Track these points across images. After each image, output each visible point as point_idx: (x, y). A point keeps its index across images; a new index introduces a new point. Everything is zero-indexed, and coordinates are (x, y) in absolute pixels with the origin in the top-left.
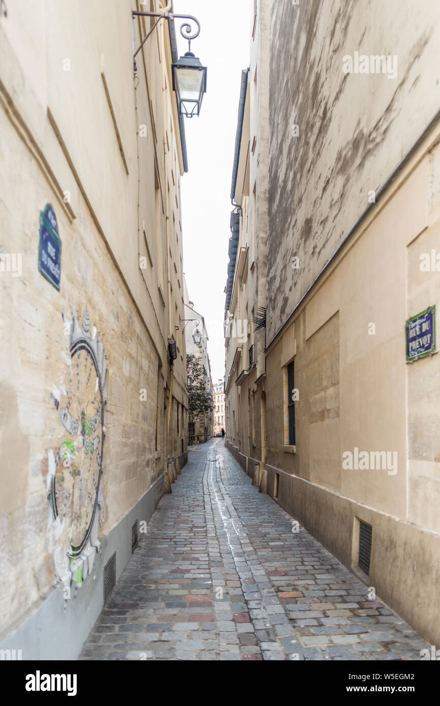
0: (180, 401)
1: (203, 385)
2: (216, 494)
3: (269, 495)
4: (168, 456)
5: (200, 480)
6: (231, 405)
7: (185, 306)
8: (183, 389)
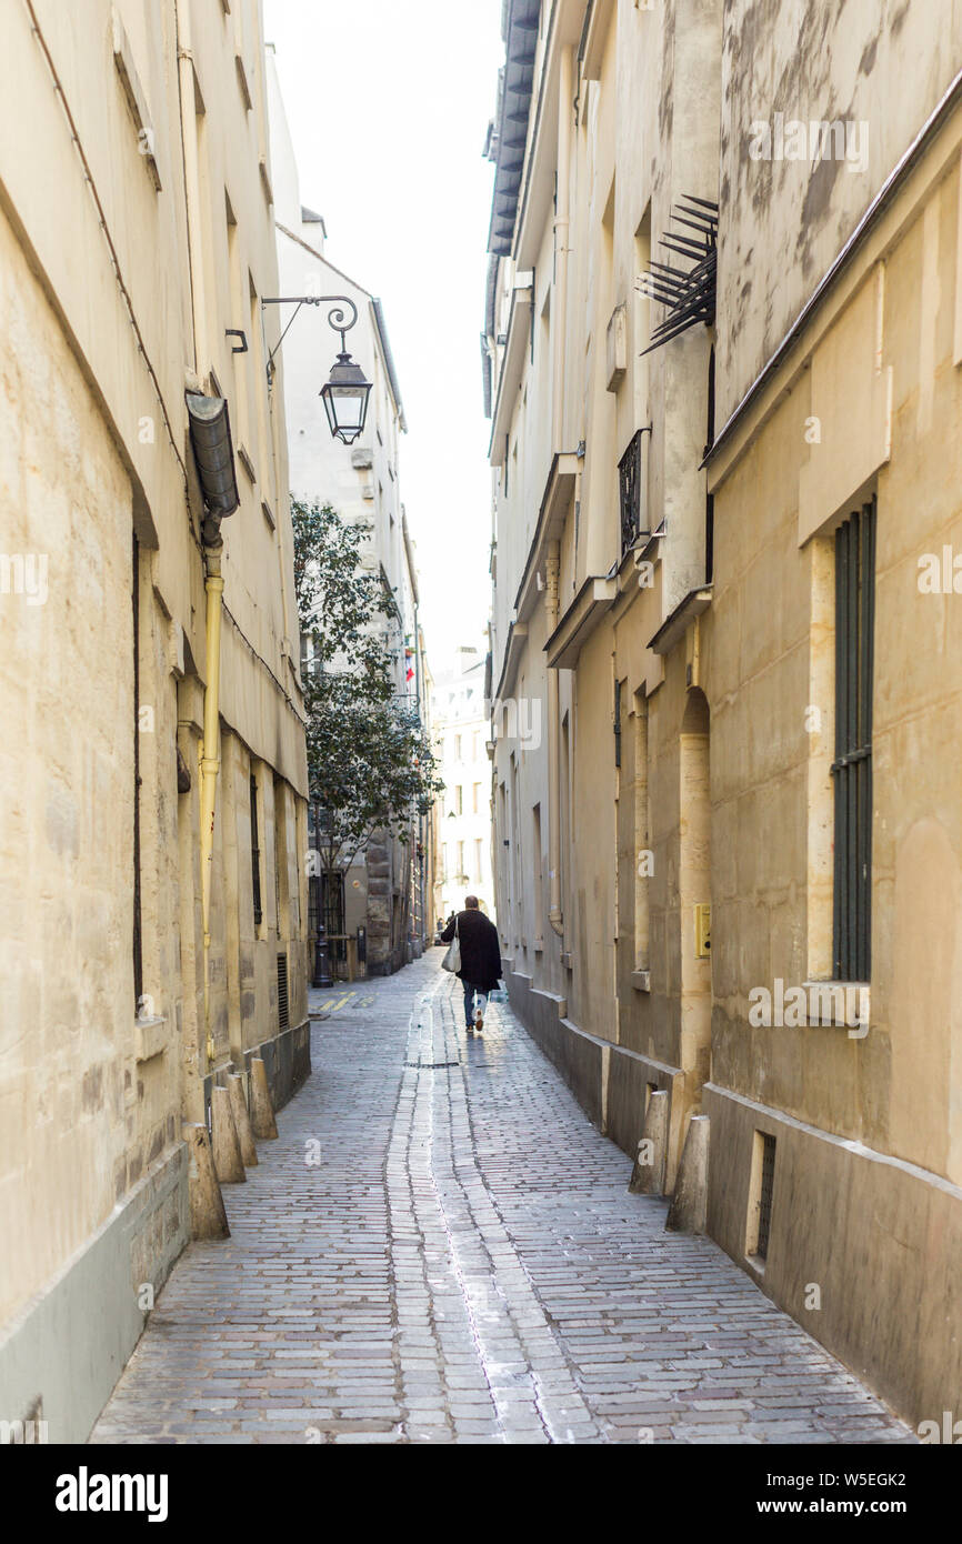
0: (266, 751)
1: (383, 668)
2: (454, 1241)
3: (718, 1242)
4: (210, 1048)
5: (371, 1165)
6: (521, 771)
7: (280, 237)
8: (277, 688)
